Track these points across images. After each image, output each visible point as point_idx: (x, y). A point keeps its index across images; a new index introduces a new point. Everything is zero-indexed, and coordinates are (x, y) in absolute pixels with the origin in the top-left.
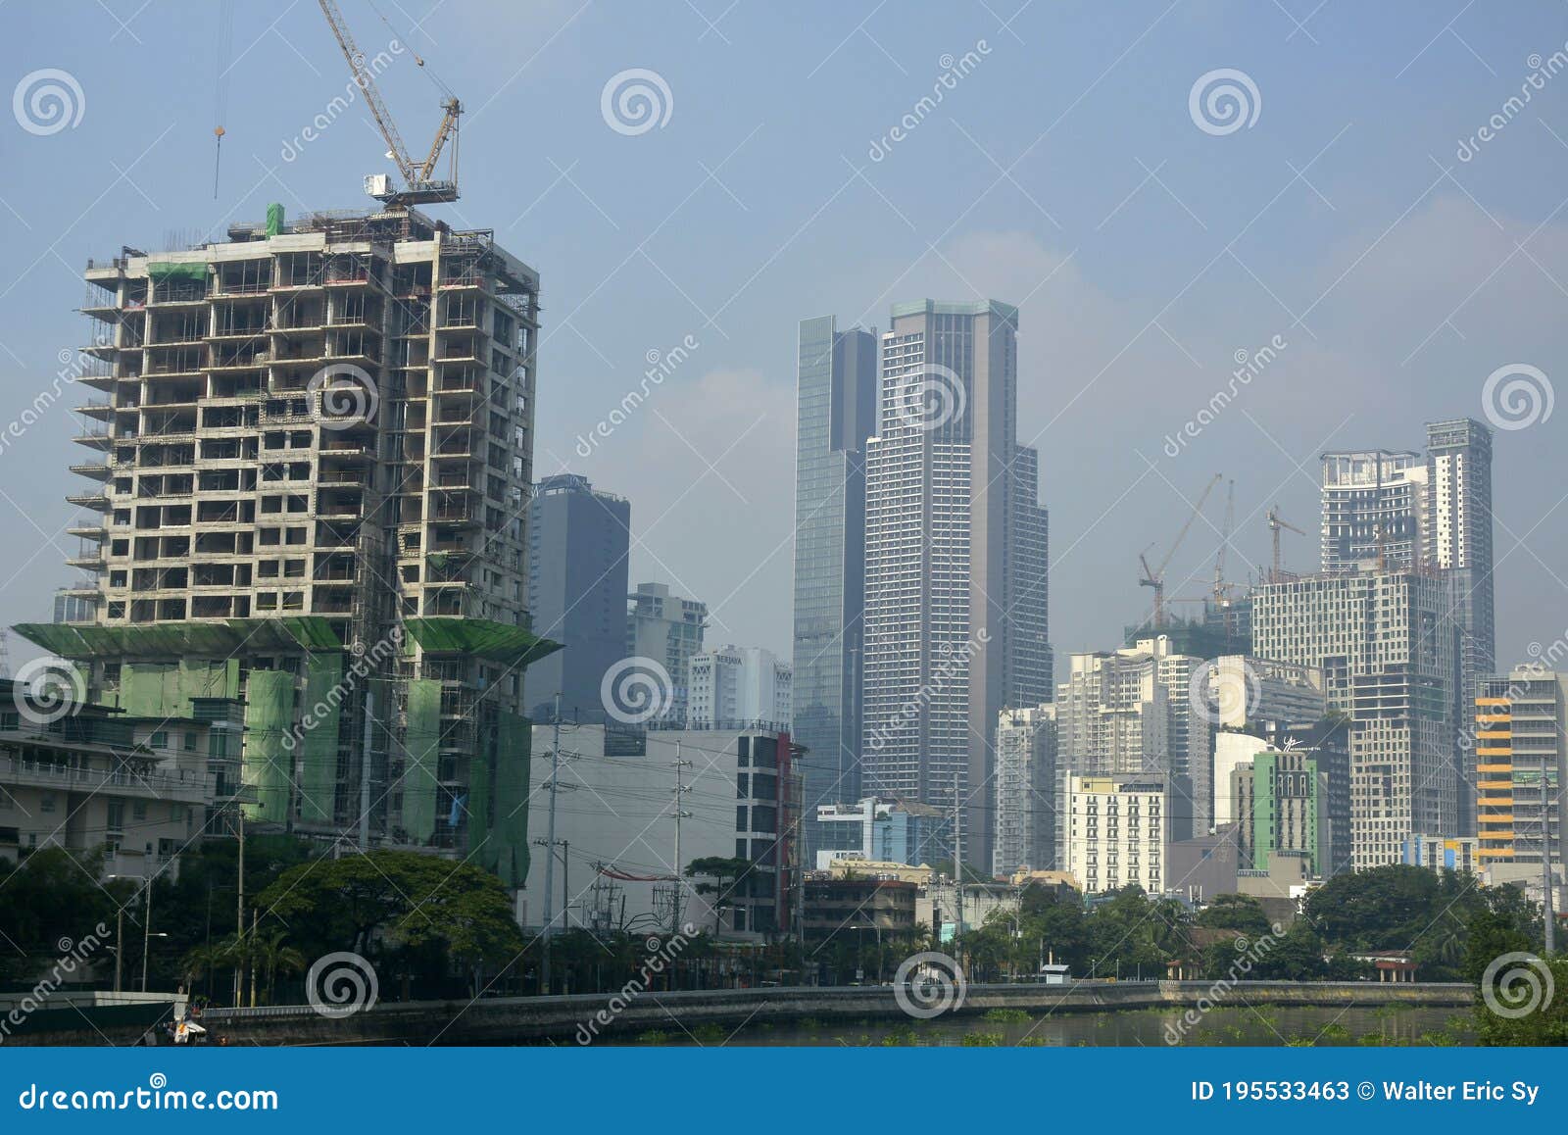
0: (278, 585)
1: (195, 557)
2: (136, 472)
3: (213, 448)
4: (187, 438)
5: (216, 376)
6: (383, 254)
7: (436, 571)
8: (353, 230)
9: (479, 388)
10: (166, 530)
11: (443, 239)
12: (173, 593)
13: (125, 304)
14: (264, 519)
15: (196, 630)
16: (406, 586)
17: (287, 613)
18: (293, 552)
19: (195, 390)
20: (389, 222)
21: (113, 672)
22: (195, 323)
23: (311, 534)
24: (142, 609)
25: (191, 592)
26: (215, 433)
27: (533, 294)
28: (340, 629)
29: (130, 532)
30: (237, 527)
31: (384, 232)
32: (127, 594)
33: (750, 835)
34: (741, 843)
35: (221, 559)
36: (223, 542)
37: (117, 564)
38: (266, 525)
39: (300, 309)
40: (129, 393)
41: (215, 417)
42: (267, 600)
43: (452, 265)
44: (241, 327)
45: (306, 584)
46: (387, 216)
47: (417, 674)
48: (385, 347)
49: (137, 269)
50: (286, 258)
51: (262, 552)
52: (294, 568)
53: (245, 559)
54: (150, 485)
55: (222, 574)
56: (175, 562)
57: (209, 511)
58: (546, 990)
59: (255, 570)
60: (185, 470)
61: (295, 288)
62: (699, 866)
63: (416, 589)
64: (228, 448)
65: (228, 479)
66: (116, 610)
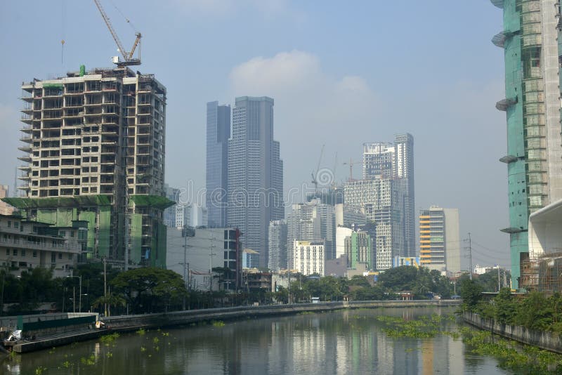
0: (89, 185)
1: (61, 176)
2: (40, 150)
3: (66, 142)
4: (57, 139)
5: (65, 119)
6: (120, 81)
7: (139, 180)
8: (110, 73)
9: (151, 123)
10: (50, 168)
11: (139, 77)
12: (53, 188)
13: (35, 96)
14: (83, 164)
15: (62, 199)
16: (129, 185)
17: (92, 194)
18: (93, 174)
19: (59, 124)
20: (120, 71)
21: (34, 212)
22: (59, 102)
23: (99, 169)
24: (43, 193)
25: (60, 187)
26: (67, 137)
27: (165, 94)
28: (109, 198)
29: (39, 169)
30: (74, 167)
31: (120, 74)
32: (38, 188)
33: (228, 260)
34: (226, 263)
35: (69, 177)
36: (70, 172)
37: (34, 178)
38: (84, 166)
39: (92, 98)
40: (37, 125)
41: (66, 132)
42: (85, 190)
43: (142, 84)
44: (73, 103)
45: (98, 185)
46: (119, 69)
47: (134, 212)
48: (121, 110)
49: (38, 85)
50: (89, 82)
51: (83, 175)
52: (94, 179)
53: (77, 177)
54: (45, 154)
55: (70, 182)
56: (54, 178)
57: (65, 162)
58: (184, 309)
59: (81, 180)
60: (56, 149)
61: (92, 92)
62: (214, 270)
63: (133, 186)
64: (71, 142)
65: (71, 152)
66: (35, 193)
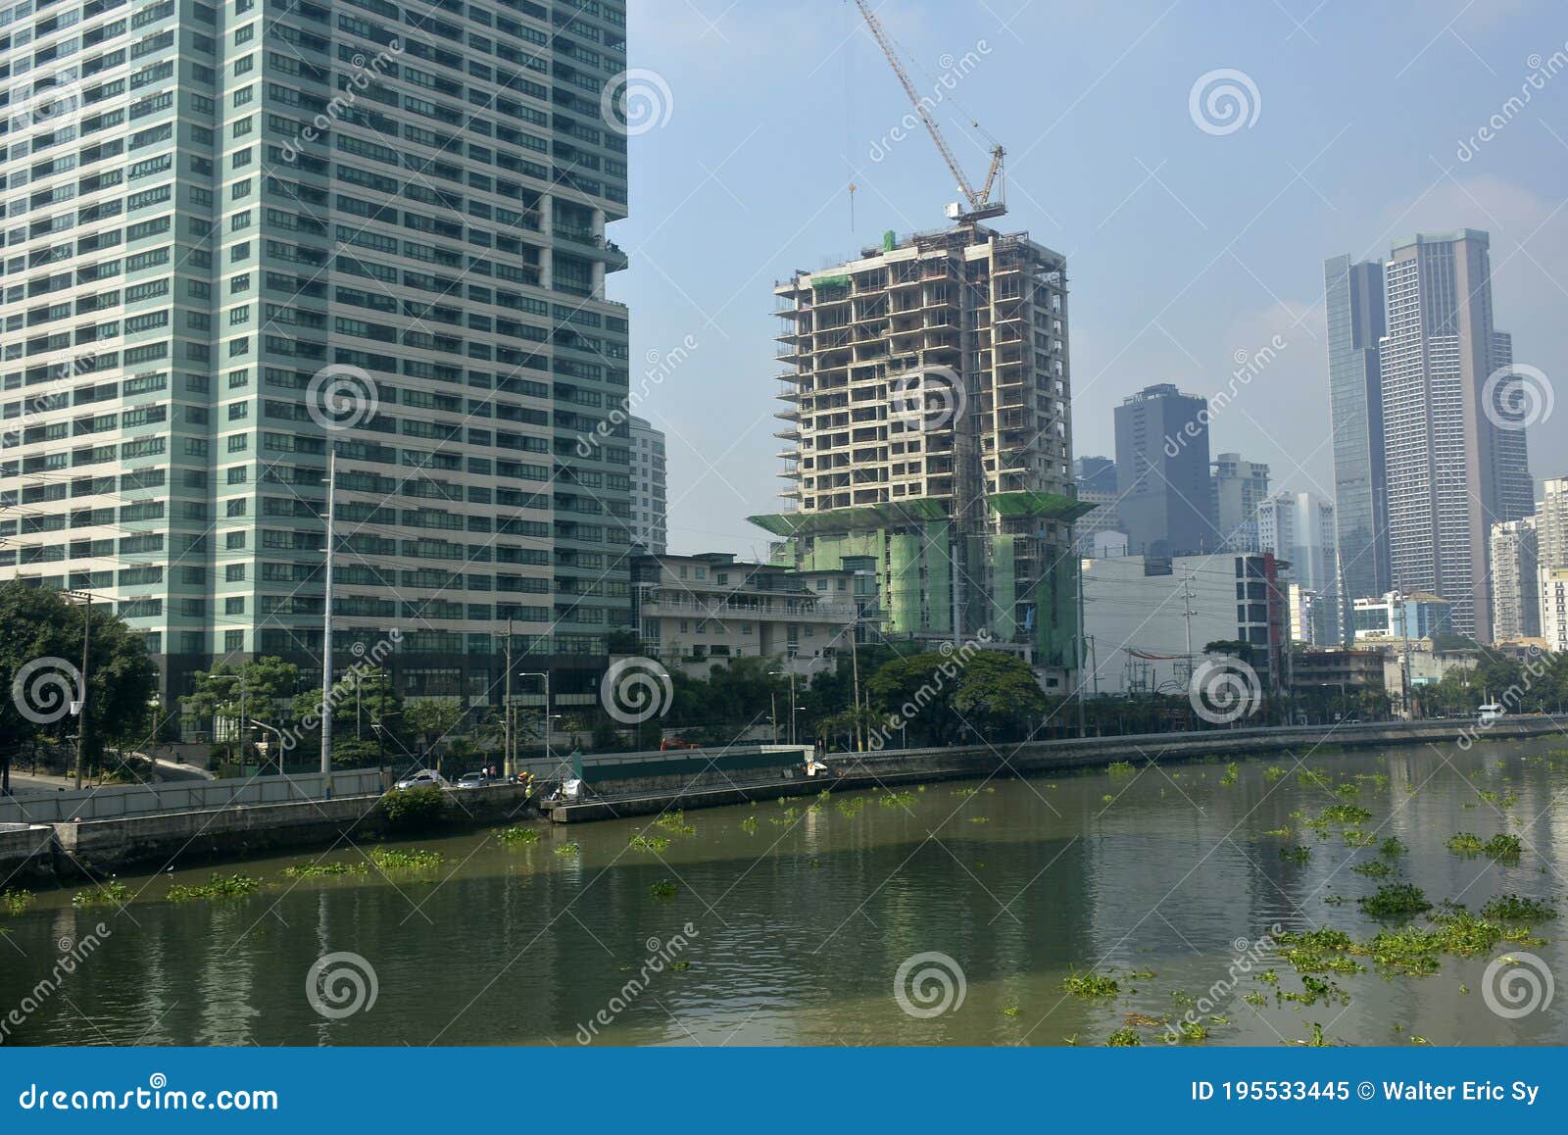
0: (906, 479)
1: (854, 465)
2: (815, 414)
3: (860, 394)
4: (843, 389)
5: (858, 347)
6: (957, 256)
7: (1006, 461)
8: (939, 242)
9: (1026, 338)
10: (835, 450)
11: (994, 242)
12: (841, 490)
13: (800, 307)
14: (893, 437)
15: (858, 512)
16: (988, 473)
17: (912, 497)
18: (913, 457)
19: (844, 358)
20: (961, 234)
21: (810, 543)
22: (843, 314)
23: (923, 444)
24: (825, 501)
25: (853, 488)
26: (859, 385)
27: (1062, 271)
28: (946, 505)
29: (813, 452)
30: (878, 444)
31: (956, 241)
32: (814, 492)
33: (1247, 625)
34: (1242, 630)
35: (870, 465)
36: (870, 454)
37: (807, 474)
38: (895, 441)
39: (907, 298)
40: (807, 363)
41: (860, 374)
42: (899, 490)
43: (1002, 258)
44: (871, 314)
45: (922, 478)
46: (962, 229)
47: (998, 531)
48: (963, 318)
49: (805, 284)
50: (894, 265)
51: (894, 459)
52: (914, 467)
53: (884, 464)
54: (823, 422)
55: (871, 475)
56: (842, 470)
57: (861, 434)
58: (1083, 735)
59: (890, 471)
60: (844, 410)
61: (902, 285)
62: (1212, 648)
63: (994, 476)
64: (868, 393)
65: (870, 413)
66: (809, 503)
